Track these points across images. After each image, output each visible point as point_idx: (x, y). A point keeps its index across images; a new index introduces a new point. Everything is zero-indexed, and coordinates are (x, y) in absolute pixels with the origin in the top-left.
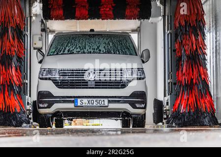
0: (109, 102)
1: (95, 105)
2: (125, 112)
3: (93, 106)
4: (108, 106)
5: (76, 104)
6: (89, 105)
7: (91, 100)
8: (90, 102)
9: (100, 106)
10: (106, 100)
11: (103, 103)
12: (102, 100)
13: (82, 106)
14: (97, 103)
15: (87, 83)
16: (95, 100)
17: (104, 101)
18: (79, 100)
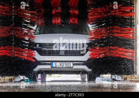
0: (74, 64)
1: (64, 66)
2: (83, 71)
3: (63, 67)
4: (73, 67)
5: (52, 65)
6: (60, 66)
7: (62, 63)
8: (61, 65)
9: (68, 67)
10: (72, 64)
11: (69, 65)
12: (69, 63)
13: (56, 67)
14: (66, 65)
15: (59, 52)
16: (64, 63)
17: (70, 64)
18: (54, 63)
